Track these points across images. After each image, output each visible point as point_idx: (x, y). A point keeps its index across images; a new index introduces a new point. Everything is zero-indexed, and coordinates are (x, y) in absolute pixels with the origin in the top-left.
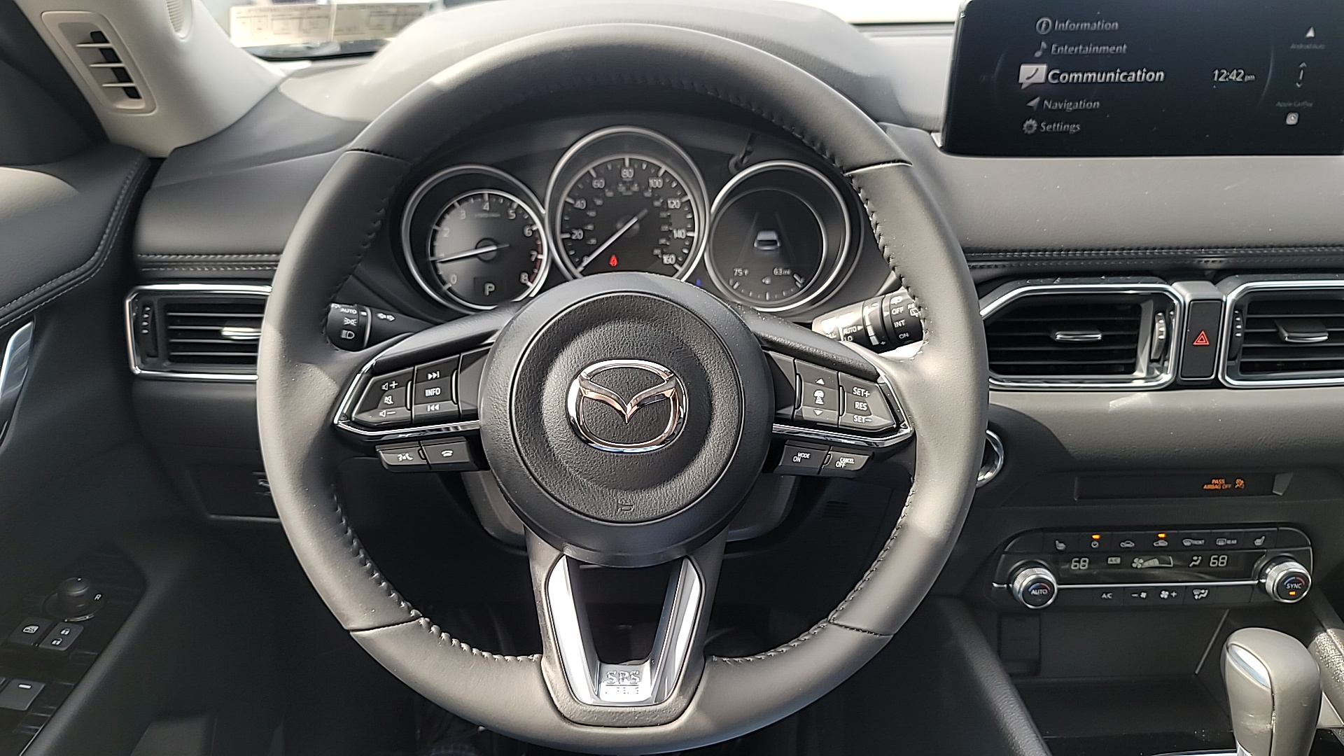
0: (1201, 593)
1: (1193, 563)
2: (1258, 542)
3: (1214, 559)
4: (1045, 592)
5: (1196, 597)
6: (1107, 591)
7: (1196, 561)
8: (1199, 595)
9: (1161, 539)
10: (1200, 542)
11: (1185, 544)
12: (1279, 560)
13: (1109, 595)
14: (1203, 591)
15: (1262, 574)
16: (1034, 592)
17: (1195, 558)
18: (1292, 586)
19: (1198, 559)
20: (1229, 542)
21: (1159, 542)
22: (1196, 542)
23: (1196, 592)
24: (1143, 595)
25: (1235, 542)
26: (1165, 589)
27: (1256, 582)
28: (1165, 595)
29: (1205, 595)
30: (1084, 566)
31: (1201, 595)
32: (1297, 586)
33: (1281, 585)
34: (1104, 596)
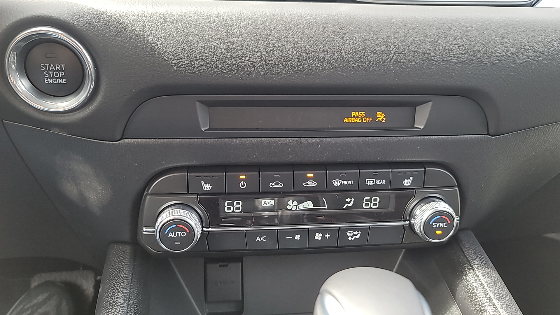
0: (354, 235)
1: (347, 205)
2: (407, 183)
3: (366, 200)
4: (183, 234)
5: (350, 239)
6: (260, 233)
7: (349, 203)
8: (352, 237)
9: (310, 179)
10: (350, 182)
11: (335, 184)
12: (426, 200)
13: (262, 238)
14: (356, 233)
15: (411, 215)
16: (170, 235)
17: (348, 200)
18: (438, 225)
19: (351, 201)
20: (378, 182)
21: (309, 182)
22: (345, 183)
23: (350, 234)
24: (298, 237)
25: (383, 182)
26: (319, 231)
27: (408, 222)
28: (318, 236)
29: (358, 237)
30: (238, 208)
31: (355, 237)
32: (443, 225)
33: (427, 224)
34: (258, 239)
